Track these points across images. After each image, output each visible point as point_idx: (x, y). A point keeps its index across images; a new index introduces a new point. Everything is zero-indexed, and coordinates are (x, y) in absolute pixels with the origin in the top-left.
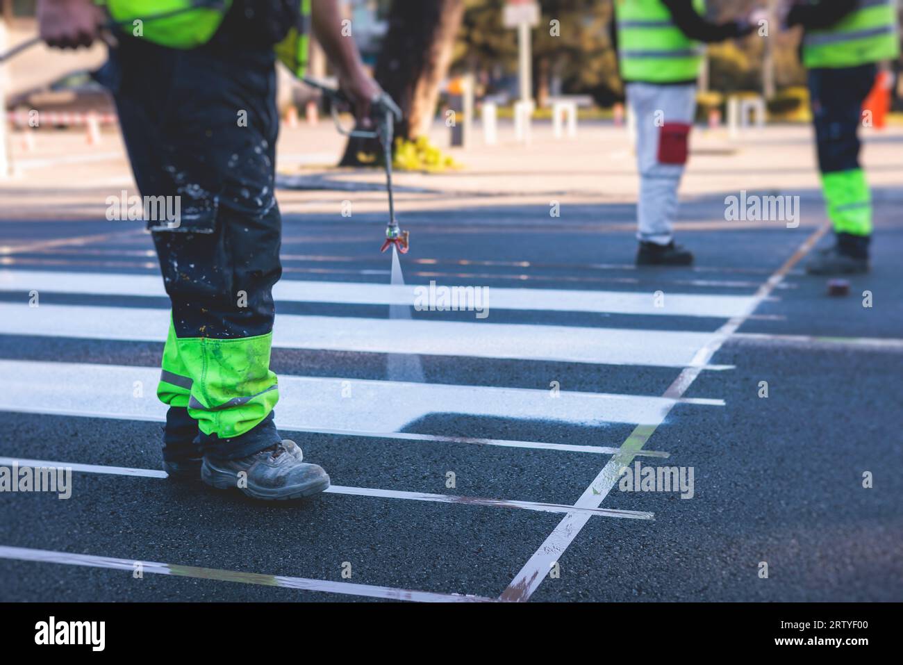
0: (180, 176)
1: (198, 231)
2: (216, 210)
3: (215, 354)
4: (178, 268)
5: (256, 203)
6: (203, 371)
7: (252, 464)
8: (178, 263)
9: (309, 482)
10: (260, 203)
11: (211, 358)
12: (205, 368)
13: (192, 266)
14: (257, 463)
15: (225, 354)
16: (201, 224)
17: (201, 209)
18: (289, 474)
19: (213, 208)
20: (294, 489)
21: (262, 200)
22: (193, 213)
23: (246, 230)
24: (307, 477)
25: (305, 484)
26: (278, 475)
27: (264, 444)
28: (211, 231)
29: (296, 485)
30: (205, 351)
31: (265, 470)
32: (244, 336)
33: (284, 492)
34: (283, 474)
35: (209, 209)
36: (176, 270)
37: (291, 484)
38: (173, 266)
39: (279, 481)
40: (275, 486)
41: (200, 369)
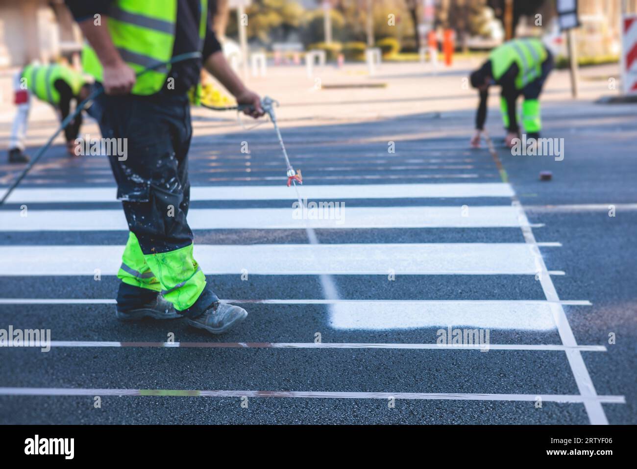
0: (129, 170)
1: (141, 201)
2: (149, 189)
3: (163, 261)
4: (136, 218)
5: (166, 186)
6: (159, 271)
7: (206, 318)
8: (136, 216)
9: (234, 319)
10: (168, 186)
11: (162, 264)
12: (160, 270)
13: (143, 218)
14: (208, 317)
15: (168, 261)
16: (142, 197)
17: (142, 188)
18: (224, 318)
19: (147, 187)
20: (228, 326)
21: (170, 185)
22: (138, 191)
23: (166, 197)
24: (232, 318)
25: (232, 321)
26: (219, 320)
27: (207, 305)
28: (147, 200)
29: (228, 324)
30: (158, 261)
31: (213, 319)
32: (176, 249)
33: (224, 329)
34: (221, 319)
35: (145, 188)
36: (135, 220)
37: (226, 323)
38: (133, 218)
39: (221, 324)
40: (219, 327)
41: (158, 270)
